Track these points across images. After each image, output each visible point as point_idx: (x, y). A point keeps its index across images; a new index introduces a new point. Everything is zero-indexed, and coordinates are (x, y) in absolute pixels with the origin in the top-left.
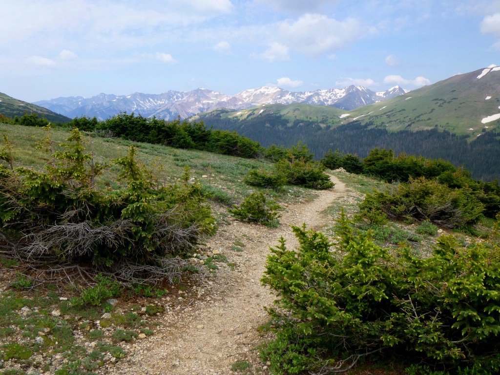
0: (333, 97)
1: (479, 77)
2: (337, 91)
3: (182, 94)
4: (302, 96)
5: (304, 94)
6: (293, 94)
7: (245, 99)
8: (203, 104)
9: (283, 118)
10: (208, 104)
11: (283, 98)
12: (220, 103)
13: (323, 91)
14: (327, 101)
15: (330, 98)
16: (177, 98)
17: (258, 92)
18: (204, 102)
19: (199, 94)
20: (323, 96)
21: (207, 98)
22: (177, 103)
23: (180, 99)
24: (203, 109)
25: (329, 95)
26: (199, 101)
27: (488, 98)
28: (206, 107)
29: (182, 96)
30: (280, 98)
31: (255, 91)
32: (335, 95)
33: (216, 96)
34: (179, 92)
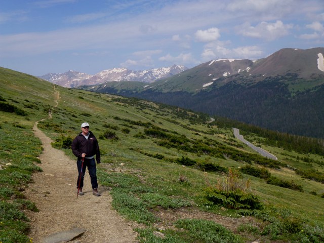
0: (162, 74)
1: (210, 64)
2: (164, 69)
3: (57, 75)
4: (141, 73)
5: (143, 72)
6: (135, 72)
7: (103, 77)
8: (73, 82)
9: (115, 89)
10: (77, 81)
11: (128, 75)
12: (85, 81)
13: (155, 69)
14: (158, 76)
15: (160, 74)
16: (55, 78)
17: (111, 72)
18: (74, 80)
19: (70, 75)
20: (155, 73)
21: (76, 77)
22: (55, 82)
23: (57, 79)
24: (73, 85)
25: (159, 72)
26: (70, 80)
27: (210, 75)
28: (75, 83)
29: (58, 76)
30: (126, 76)
31: (109, 71)
32: (163, 72)
33: (82, 76)
34: (55, 74)
